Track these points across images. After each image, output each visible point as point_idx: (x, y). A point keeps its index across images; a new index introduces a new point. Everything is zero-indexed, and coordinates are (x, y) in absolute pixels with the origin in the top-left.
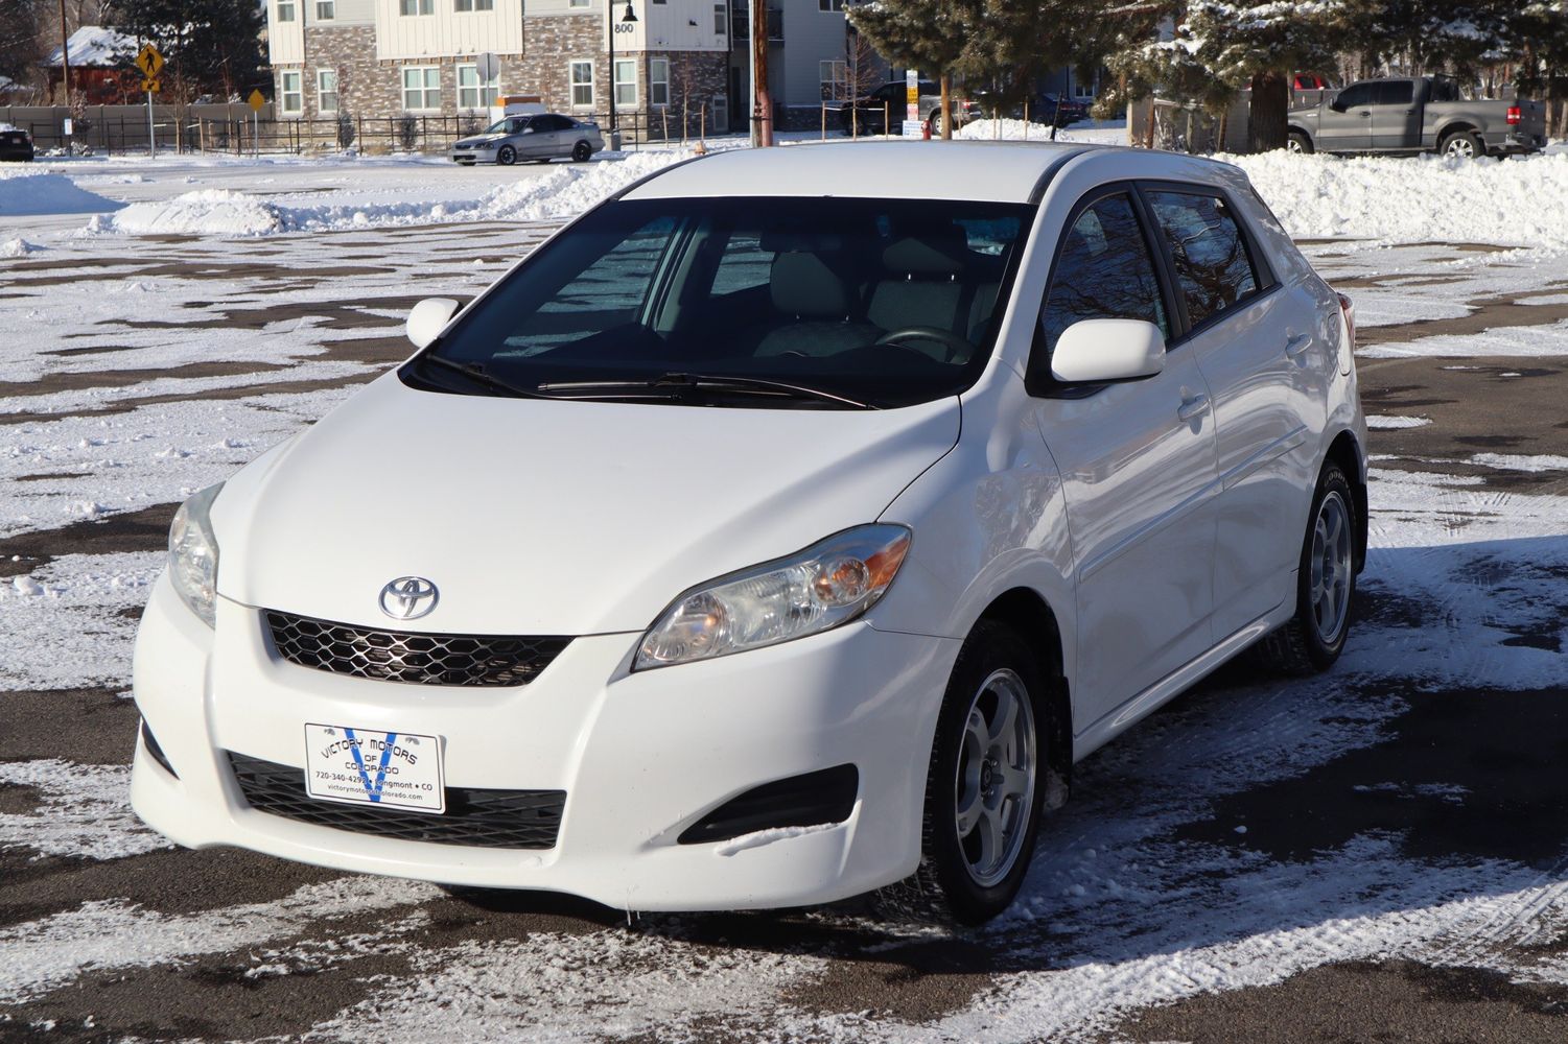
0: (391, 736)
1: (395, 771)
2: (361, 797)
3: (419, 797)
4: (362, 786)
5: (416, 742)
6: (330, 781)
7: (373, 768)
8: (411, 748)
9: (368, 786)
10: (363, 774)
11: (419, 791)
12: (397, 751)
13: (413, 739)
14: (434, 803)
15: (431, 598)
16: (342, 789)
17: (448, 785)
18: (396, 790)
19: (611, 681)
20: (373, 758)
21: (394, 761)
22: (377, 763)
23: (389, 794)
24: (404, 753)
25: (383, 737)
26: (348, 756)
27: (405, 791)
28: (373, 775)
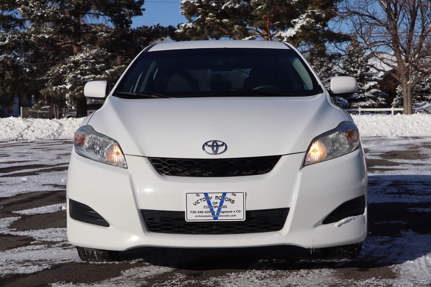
0: (224, 194)
1: (226, 207)
2: (210, 219)
3: (235, 216)
4: (210, 214)
5: (235, 195)
6: (197, 214)
7: (216, 207)
8: (232, 198)
9: (213, 214)
10: (212, 210)
11: (235, 213)
12: (227, 199)
13: (234, 194)
14: (241, 217)
15: (224, 147)
16: (201, 216)
17: (247, 210)
18: (225, 214)
19: (300, 169)
20: (216, 203)
21: (225, 203)
22: (218, 205)
23: (222, 216)
24: (230, 200)
25: (221, 195)
26: (206, 203)
27: (229, 214)
28: (216, 210)
